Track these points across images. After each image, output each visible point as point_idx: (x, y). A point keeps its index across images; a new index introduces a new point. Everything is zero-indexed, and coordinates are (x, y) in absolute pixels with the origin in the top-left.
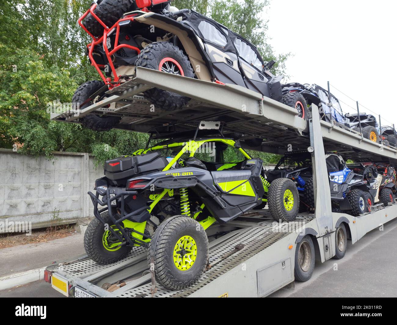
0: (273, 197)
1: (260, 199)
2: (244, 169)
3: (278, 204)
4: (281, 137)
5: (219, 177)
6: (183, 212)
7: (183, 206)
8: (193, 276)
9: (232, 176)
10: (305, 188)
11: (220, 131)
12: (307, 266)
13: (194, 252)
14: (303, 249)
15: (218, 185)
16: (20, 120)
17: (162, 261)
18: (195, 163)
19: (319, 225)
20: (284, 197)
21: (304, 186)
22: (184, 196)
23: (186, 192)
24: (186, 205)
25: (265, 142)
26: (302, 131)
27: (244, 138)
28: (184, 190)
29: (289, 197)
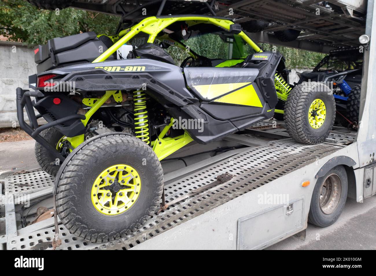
0: (292, 108)
1: (270, 111)
2: (247, 67)
3: (298, 119)
4: (325, 26)
5: (198, 76)
6: (138, 126)
7: (137, 117)
8: (127, 224)
9: (221, 76)
10: (350, 97)
11: (208, 4)
12: (332, 207)
13: (136, 188)
14: (331, 183)
15: (193, 88)
16: (23, 10)
17: (64, 204)
18: (150, 52)
19: (361, 152)
20: (310, 110)
21: (349, 94)
22: (140, 102)
23: (142, 97)
24: (142, 116)
25: (303, 35)
26: (353, 9)
27: (272, 29)
28: (139, 94)
29: (319, 109)
